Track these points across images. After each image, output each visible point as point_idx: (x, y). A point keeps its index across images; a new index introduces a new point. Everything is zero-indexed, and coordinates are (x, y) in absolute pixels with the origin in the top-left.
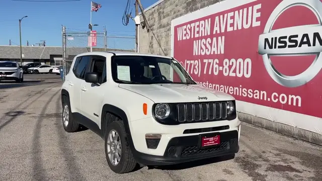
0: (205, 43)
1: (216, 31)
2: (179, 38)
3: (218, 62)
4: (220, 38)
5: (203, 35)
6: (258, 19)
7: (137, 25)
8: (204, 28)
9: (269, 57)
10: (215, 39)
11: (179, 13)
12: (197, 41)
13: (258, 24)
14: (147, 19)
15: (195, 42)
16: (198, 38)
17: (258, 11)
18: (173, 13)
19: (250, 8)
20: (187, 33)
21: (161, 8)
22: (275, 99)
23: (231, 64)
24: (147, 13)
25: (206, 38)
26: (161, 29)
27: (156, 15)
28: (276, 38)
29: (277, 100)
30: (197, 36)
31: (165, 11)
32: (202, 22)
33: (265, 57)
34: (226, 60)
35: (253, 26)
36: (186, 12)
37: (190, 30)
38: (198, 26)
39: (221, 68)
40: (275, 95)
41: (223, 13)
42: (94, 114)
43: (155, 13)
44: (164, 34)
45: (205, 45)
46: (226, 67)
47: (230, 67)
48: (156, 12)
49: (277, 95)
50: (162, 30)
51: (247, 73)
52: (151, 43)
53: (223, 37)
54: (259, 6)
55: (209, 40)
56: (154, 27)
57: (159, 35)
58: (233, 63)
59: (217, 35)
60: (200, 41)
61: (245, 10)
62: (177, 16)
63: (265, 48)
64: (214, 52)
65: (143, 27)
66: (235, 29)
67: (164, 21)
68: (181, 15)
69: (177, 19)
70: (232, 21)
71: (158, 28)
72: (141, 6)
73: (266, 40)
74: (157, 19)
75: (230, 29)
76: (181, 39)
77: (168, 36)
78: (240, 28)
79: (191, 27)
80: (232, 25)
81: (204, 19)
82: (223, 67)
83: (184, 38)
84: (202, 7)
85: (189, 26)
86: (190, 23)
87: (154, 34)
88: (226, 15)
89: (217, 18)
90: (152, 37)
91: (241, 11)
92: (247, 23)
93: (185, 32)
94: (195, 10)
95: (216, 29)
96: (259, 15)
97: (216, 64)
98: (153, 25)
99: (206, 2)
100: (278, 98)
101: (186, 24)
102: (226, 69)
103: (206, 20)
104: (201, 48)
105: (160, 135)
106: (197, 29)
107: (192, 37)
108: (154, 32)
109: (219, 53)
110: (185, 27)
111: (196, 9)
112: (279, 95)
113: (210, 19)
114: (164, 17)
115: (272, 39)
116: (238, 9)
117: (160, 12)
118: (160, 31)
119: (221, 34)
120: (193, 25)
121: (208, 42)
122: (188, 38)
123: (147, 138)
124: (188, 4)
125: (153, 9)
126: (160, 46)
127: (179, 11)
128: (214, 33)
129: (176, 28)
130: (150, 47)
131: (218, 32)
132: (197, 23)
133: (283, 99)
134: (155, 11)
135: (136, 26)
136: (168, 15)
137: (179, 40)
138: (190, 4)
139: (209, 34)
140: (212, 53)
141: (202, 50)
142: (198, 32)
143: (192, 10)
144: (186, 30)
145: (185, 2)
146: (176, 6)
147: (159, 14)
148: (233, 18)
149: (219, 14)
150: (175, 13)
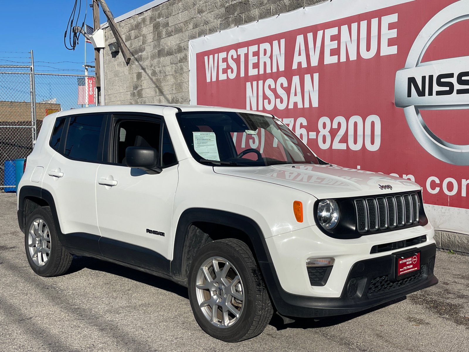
0: (273, 86)
1: (300, 64)
2: (210, 76)
3: (305, 123)
4: (307, 77)
5: (268, 71)
6: (391, 42)
7: (98, 49)
8: (271, 57)
9: (417, 113)
10: (296, 79)
11: (207, 27)
12: (255, 83)
13: (394, 50)
14: (124, 37)
15: (248, 84)
16: (257, 78)
17: (391, 26)
18: (191, 26)
19: (375, 22)
20: (229, 67)
21: (160, 16)
22: (433, 188)
23: (335, 126)
24: (123, 24)
25: (275, 76)
26: (162, 59)
27: (147, 30)
28: (431, 77)
29: (437, 190)
30: (253, 72)
31: (171, 21)
32: (266, 46)
33: (410, 111)
34: (325, 119)
35: (382, 54)
36: (226, 25)
37: (237, 61)
38: (256, 54)
39: (313, 135)
40: (433, 182)
41: (314, 29)
42: (148, 231)
43: (146, 25)
44: (169, 69)
45: (274, 91)
46: (325, 132)
47: (333, 133)
48: (148, 22)
49: (437, 181)
50: (166, 60)
51: (373, 143)
52: (136, 87)
53: (316, 76)
54: (394, 18)
55: (283, 80)
56: (144, 53)
57: (157, 70)
58: (339, 124)
59: (301, 72)
60: (261, 82)
61: (364, 24)
62: (202, 33)
63: (409, 95)
64: (295, 104)
65: (115, 54)
66: (343, 59)
67: (171, 42)
68: (212, 31)
69: (202, 38)
70: (334, 45)
71: (153, 57)
72: (107, 9)
73: (412, 81)
74: (150, 38)
75: (329, 60)
76: (214, 79)
77: (180, 72)
78: (353, 57)
79: (239, 56)
80: (335, 52)
81: (269, 40)
82: (318, 132)
83: (223, 77)
84: (262, 16)
85: (233, 52)
86: (237, 46)
87: (143, 69)
88: (320, 33)
89: (300, 39)
90: (139, 76)
91: (354, 26)
92: (368, 49)
93: (223, 66)
94: (246, 22)
95: (299, 59)
96: (394, 33)
97: (302, 126)
98: (141, 50)
99: (272, 7)
100: (440, 185)
101: (227, 49)
102: (324, 137)
103: (275, 43)
104: (265, 97)
105: (332, 259)
106: (252, 60)
107: (242, 74)
108: (145, 64)
109: (307, 105)
110: (223, 55)
111: (250, 20)
112: (442, 181)
113: (283, 41)
114: (169, 35)
115: (424, 78)
116: (348, 21)
117: (159, 23)
118: (159, 62)
119: (310, 70)
120: (242, 51)
121: (282, 85)
122: (232, 76)
123: (310, 265)
124: (230, 10)
125: (140, 18)
126: (161, 92)
127: (206, 23)
128: (295, 66)
129: (201, 57)
130: (133, 95)
131: (304, 65)
132: (254, 48)
133: (450, 187)
134: (144, 20)
135: (95, 52)
136: (179, 30)
137: (208, 80)
138: (235, 10)
139: (282, 68)
140: (291, 106)
141: (266, 101)
142: (256, 66)
143: (238, 22)
144: (225, 60)
145: (222, 6)
146: (200, 12)
147: (156, 27)
148: (336, 38)
149: (304, 31)
150: (196, 26)
